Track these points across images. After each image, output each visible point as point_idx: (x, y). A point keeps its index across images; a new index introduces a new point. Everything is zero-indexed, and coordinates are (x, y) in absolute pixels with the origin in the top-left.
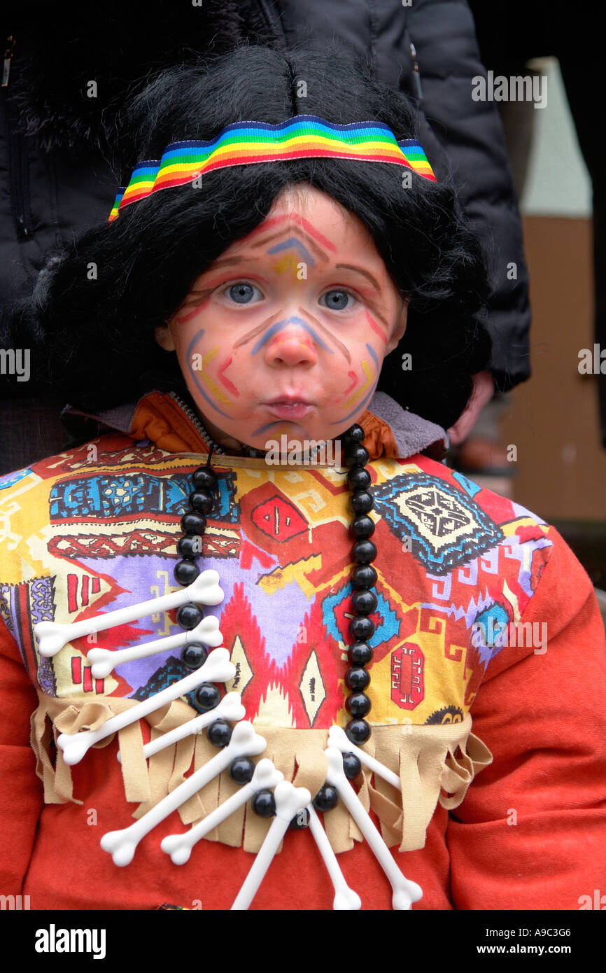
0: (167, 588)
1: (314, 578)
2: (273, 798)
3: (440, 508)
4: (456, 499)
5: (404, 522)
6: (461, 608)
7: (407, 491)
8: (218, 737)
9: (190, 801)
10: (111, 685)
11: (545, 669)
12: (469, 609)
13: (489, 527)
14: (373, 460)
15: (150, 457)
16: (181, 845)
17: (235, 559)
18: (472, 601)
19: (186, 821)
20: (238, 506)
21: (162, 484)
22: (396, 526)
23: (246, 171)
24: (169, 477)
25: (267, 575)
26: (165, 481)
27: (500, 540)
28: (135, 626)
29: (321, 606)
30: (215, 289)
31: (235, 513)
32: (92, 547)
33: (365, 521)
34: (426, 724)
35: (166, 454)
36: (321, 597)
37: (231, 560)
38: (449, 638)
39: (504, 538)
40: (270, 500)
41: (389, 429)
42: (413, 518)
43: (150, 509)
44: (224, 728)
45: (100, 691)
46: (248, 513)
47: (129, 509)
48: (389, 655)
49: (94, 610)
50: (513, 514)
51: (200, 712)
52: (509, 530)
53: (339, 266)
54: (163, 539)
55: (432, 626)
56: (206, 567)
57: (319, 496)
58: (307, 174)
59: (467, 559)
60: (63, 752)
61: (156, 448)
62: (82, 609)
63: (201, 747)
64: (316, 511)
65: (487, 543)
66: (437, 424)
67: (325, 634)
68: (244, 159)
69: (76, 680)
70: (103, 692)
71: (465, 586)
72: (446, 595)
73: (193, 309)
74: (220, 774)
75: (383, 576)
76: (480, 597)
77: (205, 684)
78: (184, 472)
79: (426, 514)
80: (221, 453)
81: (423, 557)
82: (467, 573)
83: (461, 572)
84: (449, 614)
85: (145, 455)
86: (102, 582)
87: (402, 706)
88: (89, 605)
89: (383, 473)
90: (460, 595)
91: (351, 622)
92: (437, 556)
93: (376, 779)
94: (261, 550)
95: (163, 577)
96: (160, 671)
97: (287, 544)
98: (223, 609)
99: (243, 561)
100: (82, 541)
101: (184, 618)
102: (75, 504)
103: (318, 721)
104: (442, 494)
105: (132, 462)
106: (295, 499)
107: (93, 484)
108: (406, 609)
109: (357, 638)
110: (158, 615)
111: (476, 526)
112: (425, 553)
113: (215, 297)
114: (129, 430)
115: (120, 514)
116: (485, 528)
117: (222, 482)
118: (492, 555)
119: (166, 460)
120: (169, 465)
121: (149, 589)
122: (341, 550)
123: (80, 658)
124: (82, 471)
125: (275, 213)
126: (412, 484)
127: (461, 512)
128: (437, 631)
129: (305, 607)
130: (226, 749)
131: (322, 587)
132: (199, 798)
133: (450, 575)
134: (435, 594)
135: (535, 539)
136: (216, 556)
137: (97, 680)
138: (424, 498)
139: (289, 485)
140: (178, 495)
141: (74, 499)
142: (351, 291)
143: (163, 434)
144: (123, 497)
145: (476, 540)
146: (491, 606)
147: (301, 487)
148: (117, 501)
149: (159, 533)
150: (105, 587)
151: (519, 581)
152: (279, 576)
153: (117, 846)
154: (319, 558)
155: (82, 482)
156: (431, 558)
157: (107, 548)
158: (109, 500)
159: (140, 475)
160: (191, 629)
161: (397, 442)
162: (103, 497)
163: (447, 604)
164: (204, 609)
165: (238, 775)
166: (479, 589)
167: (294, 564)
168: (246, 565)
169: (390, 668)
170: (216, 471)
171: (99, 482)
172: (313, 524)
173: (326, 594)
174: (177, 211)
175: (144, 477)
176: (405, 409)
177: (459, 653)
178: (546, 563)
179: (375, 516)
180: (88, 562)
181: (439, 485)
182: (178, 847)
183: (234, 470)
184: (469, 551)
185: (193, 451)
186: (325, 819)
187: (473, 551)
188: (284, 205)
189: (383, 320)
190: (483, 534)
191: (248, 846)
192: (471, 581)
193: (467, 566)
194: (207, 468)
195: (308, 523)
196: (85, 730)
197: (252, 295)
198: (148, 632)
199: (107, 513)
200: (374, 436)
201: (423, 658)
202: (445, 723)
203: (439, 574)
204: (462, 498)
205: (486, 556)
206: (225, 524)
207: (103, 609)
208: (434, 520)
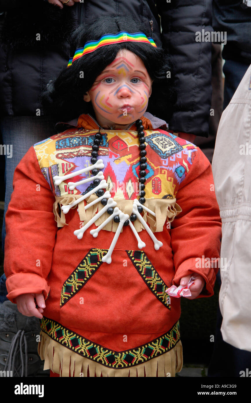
0: (89, 165)
1: (130, 160)
2: (119, 217)
3: (165, 141)
4: (169, 139)
5: (154, 145)
6: (171, 167)
7: (155, 137)
8: (104, 203)
9: (97, 220)
10: (75, 192)
11: (196, 185)
12: (173, 167)
13: (179, 146)
14: (145, 130)
15: (83, 132)
16: (95, 232)
17: (108, 156)
18: (174, 165)
19: (97, 226)
20: (108, 143)
21: (87, 139)
22: (152, 147)
23: (109, 47)
24: (88, 136)
25: (116, 159)
26: (87, 138)
27: (182, 150)
28: (81, 176)
29: (132, 167)
30: (102, 80)
31: (107, 145)
32: (68, 156)
33: (143, 145)
34: (162, 199)
35: (87, 131)
36: (132, 165)
37: (106, 156)
38: (168, 175)
39: (183, 149)
40: (117, 140)
41: (150, 121)
42: (157, 144)
43: (84, 144)
44: (105, 200)
45: (73, 193)
46: (111, 144)
47: (78, 145)
48: (151, 180)
49: (69, 172)
50: (186, 143)
51: (99, 197)
52: (185, 147)
53: (135, 71)
54: (88, 151)
55: (163, 172)
56: (99, 158)
57: (130, 139)
58: (125, 46)
59: (172, 154)
60: (63, 211)
61: (85, 129)
62: (66, 172)
63: (100, 205)
64: (130, 143)
65: (178, 150)
66: (163, 120)
67: (133, 175)
68: (108, 43)
69: (66, 191)
70: (73, 194)
71: (172, 161)
72: (167, 164)
73: (96, 86)
74: (105, 212)
75: (149, 160)
76: (176, 164)
77: (100, 189)
78: (93, 135)
79: (160, 143)
80: (103, 129)
81: (160, 154)
82: (172, 158)
83: (171, 158)
84: (168, 169)
85: (82, 132)
86: (71, 164)
87: (155, 194)
88: (68, 171)
89: (148, 133)
90: (171, 164)
91: (140, 172)
92: (164, 154)
93: (148, 213)
94: (115, 153)
95: (88, 162)
96: (89, 187)
97: (122, 151)
98: (105, 169)
99: (110, 156)
100: (65, 154)
101: (94, 173)
102: (63, 145)
103: (132, 198)
104: (165, 138)
105: (78, 134)
106: (124, 140)
107: (67, 140)
108: (155, 168)
109: (141, 176)
110: (87, 172)
111: (175, 146)
112: (161, 153)
113: (102, 82)
114: (77, 125)
115: (75, 146)
116: (178, 146)
117: (103, 137)
118: (180, 154)
119: (87, 132)
120: (88, 133)
121: (84, 165)
122: (137, 153)
123: (66, 185)
124: (64, 137)
125: (117, 57)
126: (157, 136)
127: (170, 142)
128: (165, 173)
129: (127, 168)
130: (106, 206)
131: (132, 162)
132: (100, 219)
133: (167, 158)
134: (164, 164)
135: (192, 149)
136: (102, 155)
137: (71, 191)
138: (160, 139)
139: (122, 136)
140: (91, 141)
141: (62, 144)
142: (139, 78)
143: (86, 125)
144: (76, 142)
145: (175, 150)
146: (180, 166)
147: (126, 136)
148: (74, 143)
149: (86, 150)
150: (72, 166)
151: (188, 160)
152: (120, 159)
153: (78, 233)
154: (131, 155)
155: (64, 140)
156: (162, 154)
157: (72, 155)
158: (72, 143)
159: (81, 137)
160: (96, 175)
161: (152, 124)
162: (70, 142)
163: (167, 166)
164: (99, 170)
165: (109, 212)
166: (176, 162)
167: (124, 156)
168: (111, 157)
169: (151, 184)
170: (102, 134)
171: (69, 139)
172: (129, 146)
173: (133, 164)
174: (91, 58)
175: (82, 137)
176: (154, 116)
177: (171, 179)
178: (195, 155)
179: (146, 144)
180: (67, 160)
181: (165, 136)
182: (95, 233)
183: (107, 133)
184: (173, 152)
185: (95, 129)
186: (134, 224)
187: (174, 152)
188: (120, 55)
189: (147, 85)
190: (177, 148)
191: (113, 231)
192: (174, 160)
193: (172, 156)
194: (99, 133)
195: (127, 146)
196: (69, 204)
197: (112, 81)
198: (84, 177)
199: (72, 146)
200: (145, 123)
201: (161, 181)
202: (168, 199)
203: (165, 159)
204: (171, 139)
205: (178, 154)
206: (105, 148)
207: (72, 172)
208: (163, 144)
